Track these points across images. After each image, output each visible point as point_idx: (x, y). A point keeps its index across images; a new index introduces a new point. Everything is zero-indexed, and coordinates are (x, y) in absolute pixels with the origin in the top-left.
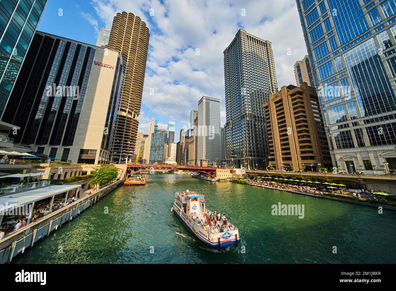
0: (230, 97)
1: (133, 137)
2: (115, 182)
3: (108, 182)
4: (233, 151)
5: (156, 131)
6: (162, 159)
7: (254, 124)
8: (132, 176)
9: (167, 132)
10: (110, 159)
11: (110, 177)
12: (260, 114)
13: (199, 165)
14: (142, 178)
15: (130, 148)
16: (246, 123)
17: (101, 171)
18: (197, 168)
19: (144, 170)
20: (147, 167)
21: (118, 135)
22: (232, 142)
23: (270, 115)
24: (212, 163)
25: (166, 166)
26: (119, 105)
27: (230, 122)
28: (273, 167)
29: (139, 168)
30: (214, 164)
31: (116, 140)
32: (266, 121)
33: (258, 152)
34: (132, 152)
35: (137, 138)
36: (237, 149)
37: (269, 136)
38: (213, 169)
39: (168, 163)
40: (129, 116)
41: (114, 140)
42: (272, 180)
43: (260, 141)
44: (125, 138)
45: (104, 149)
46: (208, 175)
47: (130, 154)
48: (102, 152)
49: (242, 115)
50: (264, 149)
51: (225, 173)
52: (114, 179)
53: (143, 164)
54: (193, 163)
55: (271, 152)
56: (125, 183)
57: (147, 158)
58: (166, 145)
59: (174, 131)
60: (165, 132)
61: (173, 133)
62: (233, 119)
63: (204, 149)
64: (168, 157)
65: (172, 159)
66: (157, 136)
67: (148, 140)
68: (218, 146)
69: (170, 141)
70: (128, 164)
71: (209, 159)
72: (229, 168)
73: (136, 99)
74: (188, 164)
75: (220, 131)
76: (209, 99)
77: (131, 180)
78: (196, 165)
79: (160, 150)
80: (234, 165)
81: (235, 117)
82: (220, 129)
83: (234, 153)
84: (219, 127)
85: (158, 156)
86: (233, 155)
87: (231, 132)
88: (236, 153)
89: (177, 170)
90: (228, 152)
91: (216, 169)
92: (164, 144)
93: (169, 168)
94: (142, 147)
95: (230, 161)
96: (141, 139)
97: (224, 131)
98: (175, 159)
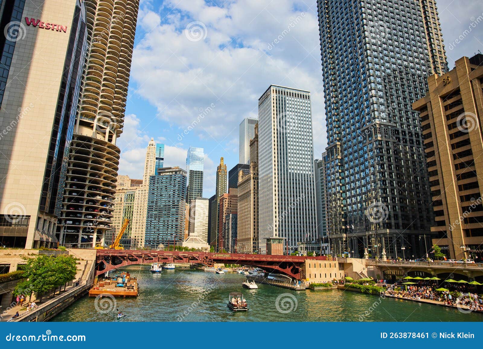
0: (336, 85)
1: (108, 186)
2: (70, 289)
3: (55, 289)
4: (345, 216)
5: (160, 170)
6: (175, 237)
7: (395, 151)
8: (107, 275)
9: (186, 173)
10: (58, 236)
11: (61, 278)
12: (409, 126)
13: (263, 250)
14: (129, 281)
15: (101, 210)
16: (376, 148)
17: (39, 263)
18: (258, 259)
19: (134, 263)
20: (140, 257)
21: (75, 182)
22: (344, 195)
23: (432, 127)
24: (294, 247)
25: (184, 253)
26: (77, 113)
27: (336, 145)
28: (442, 251)
29: (123, 257)
30: (299, 249)
31: (71, 192)
32: (423, 142)
33: (405, 217)
34: (107, 220)
35: (117, 188)
36: (355, 211)
37: (432, 179)
38: (297, 260)
39: (190, 247)
40: (99, 137)
41: (67, 193)
42: (442, 284)
43: (411, 191)
44: (90, 188)
45: (46, 213)
46: (285, 274)
47: (102, 226)
48: (42, 222)
49: (364, 127)
50: (419, 209)
51: (327, 271)
52: (67, 283)
53: (131, 249)
54: (249, 247)
55: (437, 216)
56: (92, 291)
57: (140, 235)
58: (183, 204)
59: (200, 170)
60: (181, 172)
61: (199, 173)
62: (344, 139)
63: (276, 212)
64: (189, 233)
65: (197, 238)
66: (162, 183)
67: (140, 192)
68: (309, 205)
69: (192, 193)
70: (97, 250)
71: (287, 235)
72: (336, 257)
73: (114, 97)
74: (237, 248)
75: (313, 167)
76: (285, 92)
77: (106, 286)
78: (255, 250)
79: (169, 216)
80: (349, 249)
81: (349, 134)
82: (312, 163)
83: (348, 222)
84: (310, 159)
85: (164, 229)
86: (345, 226)
87: (340, 171)
88: (353, 221)
89: (211, 264)
90: (334, 220)
91: (305, 261)
92: (178, 201)
93: (191, 259)
94: (127, 210)
95: (339, 239)
96: (126, 191)
97: (321, 168)
98: (205, 237)
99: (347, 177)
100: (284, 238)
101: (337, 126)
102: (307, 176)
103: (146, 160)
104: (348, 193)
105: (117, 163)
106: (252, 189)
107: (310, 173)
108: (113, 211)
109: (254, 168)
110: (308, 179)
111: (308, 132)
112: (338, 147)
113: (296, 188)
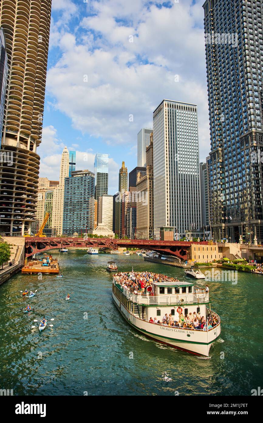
0: (219, 99)
1: (31, 187)
2: (6, 268)
4: (224, 209)
5: (73, 173)
6: (87, 227)
8: (34, 257)
9: (94, 175)
14: (52, 261)
15: (27, 206)
18: (153, 244)
19: (55, 247)
20: (59, 243)
21: (5, 184)
22: (224, 192)
24: (182, 234)
25: (94, 239)
26: (3, 127)
27: (218, 151)
29: (46, 243)
30: (187, 236)
31: (2, 192)
34: (32, 214)
35: (39, 188)
36: (232, 205)
38: (184, 245)
39: (99, 235)
40: (23, 146)
44: (17, 189)
46: (175, 256)
47: (28, 219)
49: (242, 135)
51: (209, 253)
52: (4, 263)
53: (52, 237)
54: (146, 235)
56: (24, 270)
57: (59, 225)
58: (92, 200)
59: (106, 172)
60: (90, 175)
61: (105, 175)
62: (225, 145)
63: (168, 206)
64: (98, 223)
65: (105, 227)
66: (75, 183)
67: (58, 191)
68: (194, 200)
69: (100, 191)
70: (26, 237)
71: (177, 225)
72: (216, 242)
73: (33, 112)
74: (136, 235)
75: (198, 169)
76: (175, 106)
77: (34, 266)
78: (151, 236)
79: (81, 210)
80: (227, 236)
81: (229, 141)
82: (198, 166)
83: (227, 214)
84: (196, 162)
85: (78, 220)
86: (224, 217)
87: (221, 172)
88: (231, 213)
89: (116, 248)
90: (215, 212)
91: (191, 245)
92: (88, 198)
93: (100, 244)
94: (48, 205)
95: (219, 228)
96: (46, 190)
97: (205, 170)
98: (111, 227)
99: (227, 177)
100: (174, 227)
101: (219, 134)
102: (194, 177)
103: (61, 164)
104: (227, 190)
105: (38, 168)
106: (148, 188)
107: (196, 174)
108: (36, 207)
109: (150, 170)
110: (194, 179)
111: (195, 140)
112: (220, 152)
113: (185, 186)
